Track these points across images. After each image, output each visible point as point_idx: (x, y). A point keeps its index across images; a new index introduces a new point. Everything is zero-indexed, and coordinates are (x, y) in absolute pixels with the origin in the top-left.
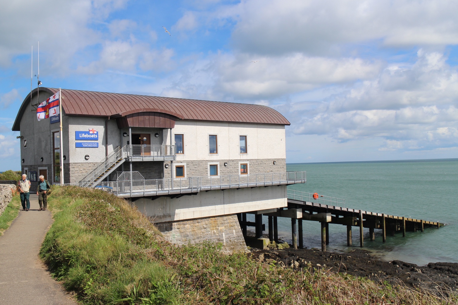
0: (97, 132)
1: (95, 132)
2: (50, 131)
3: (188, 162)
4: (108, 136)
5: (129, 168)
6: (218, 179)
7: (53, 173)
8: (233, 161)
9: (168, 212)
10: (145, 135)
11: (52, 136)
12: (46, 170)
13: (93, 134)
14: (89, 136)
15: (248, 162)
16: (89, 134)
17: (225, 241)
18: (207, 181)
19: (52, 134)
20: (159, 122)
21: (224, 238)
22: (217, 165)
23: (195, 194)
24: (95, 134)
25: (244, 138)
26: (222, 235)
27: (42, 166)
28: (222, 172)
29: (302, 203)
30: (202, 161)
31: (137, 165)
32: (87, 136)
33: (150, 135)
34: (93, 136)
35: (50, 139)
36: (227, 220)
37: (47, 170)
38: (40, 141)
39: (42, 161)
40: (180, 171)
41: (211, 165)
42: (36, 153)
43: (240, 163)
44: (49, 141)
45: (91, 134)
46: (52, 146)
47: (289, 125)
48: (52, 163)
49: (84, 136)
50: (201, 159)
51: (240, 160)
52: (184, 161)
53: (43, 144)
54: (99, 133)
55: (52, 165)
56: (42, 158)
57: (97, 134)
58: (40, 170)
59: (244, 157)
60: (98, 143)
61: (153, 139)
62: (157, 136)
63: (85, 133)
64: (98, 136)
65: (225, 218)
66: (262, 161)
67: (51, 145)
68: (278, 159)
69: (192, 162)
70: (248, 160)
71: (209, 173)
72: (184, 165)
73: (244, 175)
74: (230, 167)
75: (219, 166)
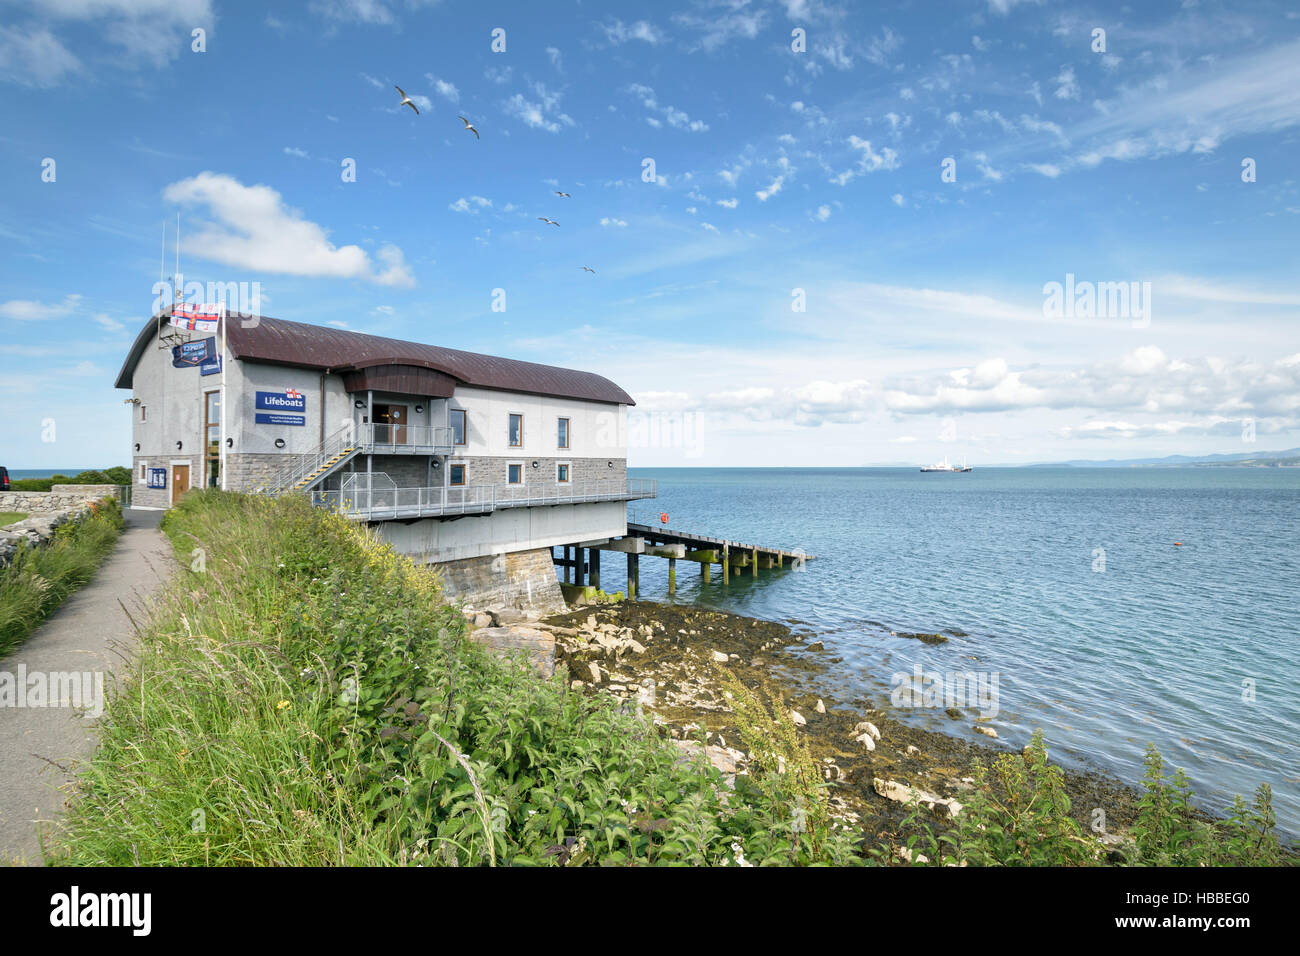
0: (303, 397)
1: (299, 397)
2: (200, 389)
3: (473, 460)
4: (327, 405)
5: (366, 467)
6: (523, 490)
7: (202, 473)
8: (547, 459)
9: (435, 547)
10: (397, 408)
11: (203, 400)
12: (187, 466)
13: (294, 399)
14: (285, 403)
15: (570, 463)
16: (285, 398)
17: (529, 594)
18: (505, 493)
19: (203, 395)
20: (426, 385)
21: (529, 589)
22: (520, 466)
23: (488, 514)
24: (299, 400)
25: (563, 422)
26: (526, 584)
27: (179, 457)
28: (530, 478)
29: (646, 530)
30: (496, 459)
31: (380, 461)
32: (280, 402)
33: (406, 408)
34: (293, 404)
35: (200, 406)
36: (533, 558)
37: (191, 467)
38: (176, 409)
39: (180, 448)
40: (458, 474)
41: (511, 466)
42: (166, 433)
43: (558, 463)
44: (197, 410)
45: (291, 400)
46: (203, 420)
47: (634, 405)
48: (202, 452)
49: (274, 401)
50: (495, 454)
51: (558, 459)
52: (465, 458)
53: (183, 415)
54: (307, 400)
55: (203, 457)
56: (180, 443)
57: (303, 400)
58: (175, 467)
59: (564, 454)
60: (304, 419)
61: (411, 414)
62: (419, 410)
63: (278, 396)
64: (304, 403)
65: (531, 555)
66: (592, 461)
67: (200, 416)
68: (616, 460)
69: (481, 459)
70: (570, 459)
71: (507, 478)
72: (466, 462)
73: (563, 484)
74: (542, 470)
75: (523, 467)
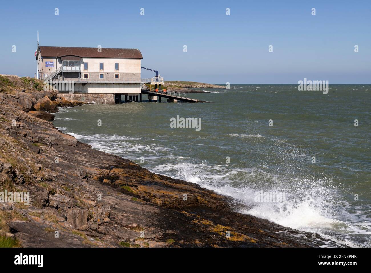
3: (90, 73)
4: (57, 63)
5: (62, 74)
6: (104, 79)
8: (111, 73)
15: (119, 74)
16: (50, 62)
18: (99, 80)
20: (74, 59)
22: (103, 75)
25: (117, 64)
28: (106, 77)
30: (96, 73)
32: (49, 63)
34: (51, 63)
36: (108, 95)
40: (86, 76)
41: (100, 74)
43: (115, 74)
49: (48, 63)
50: (96, 72)
52: (88, 72)
57: (53, 62)
59: (117, 71)
60: (53, 66)
66: (127, 73)
68: (136, 73)
69: (92, 73)
71: (99, 77)
72: (88, 74)
73: (117, 79)
74: (110, 75)
75: (104, 75)
